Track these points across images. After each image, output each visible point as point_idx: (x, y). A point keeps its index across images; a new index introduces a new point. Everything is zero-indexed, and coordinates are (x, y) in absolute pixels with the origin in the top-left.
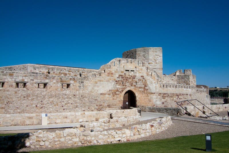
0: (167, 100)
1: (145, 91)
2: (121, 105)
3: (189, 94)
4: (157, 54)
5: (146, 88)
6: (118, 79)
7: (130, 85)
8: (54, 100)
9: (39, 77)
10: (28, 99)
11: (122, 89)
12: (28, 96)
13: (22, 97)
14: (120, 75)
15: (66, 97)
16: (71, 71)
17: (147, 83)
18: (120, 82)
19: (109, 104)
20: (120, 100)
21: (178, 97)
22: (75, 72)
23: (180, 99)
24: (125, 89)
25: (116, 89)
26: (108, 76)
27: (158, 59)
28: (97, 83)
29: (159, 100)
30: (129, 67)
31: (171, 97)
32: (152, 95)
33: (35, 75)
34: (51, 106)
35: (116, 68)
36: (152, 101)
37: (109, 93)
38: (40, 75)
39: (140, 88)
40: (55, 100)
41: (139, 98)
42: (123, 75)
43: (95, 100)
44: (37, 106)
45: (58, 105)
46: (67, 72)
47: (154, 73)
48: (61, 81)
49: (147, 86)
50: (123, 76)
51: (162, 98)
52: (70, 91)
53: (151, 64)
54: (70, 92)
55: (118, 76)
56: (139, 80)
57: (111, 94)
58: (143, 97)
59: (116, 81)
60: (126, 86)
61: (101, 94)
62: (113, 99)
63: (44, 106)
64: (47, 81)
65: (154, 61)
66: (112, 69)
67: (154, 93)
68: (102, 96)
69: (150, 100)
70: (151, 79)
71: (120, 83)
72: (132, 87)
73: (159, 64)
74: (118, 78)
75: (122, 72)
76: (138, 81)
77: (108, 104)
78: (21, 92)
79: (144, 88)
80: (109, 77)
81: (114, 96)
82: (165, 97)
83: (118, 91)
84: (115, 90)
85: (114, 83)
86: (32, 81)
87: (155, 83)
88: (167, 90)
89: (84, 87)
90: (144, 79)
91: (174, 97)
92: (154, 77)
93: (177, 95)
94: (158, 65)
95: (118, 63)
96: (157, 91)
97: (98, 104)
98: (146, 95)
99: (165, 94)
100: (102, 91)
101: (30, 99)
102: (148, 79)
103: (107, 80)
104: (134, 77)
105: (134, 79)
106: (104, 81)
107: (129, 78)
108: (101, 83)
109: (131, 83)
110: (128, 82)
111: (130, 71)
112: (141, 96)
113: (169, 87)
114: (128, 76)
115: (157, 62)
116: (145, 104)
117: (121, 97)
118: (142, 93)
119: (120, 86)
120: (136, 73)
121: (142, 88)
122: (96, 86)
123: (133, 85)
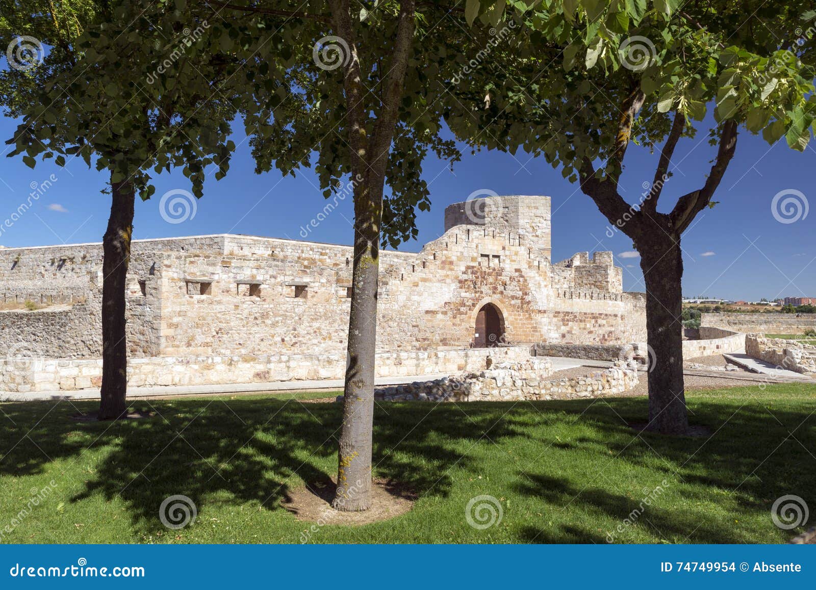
0: (572, 328)
1: (525, 306)
2: (471, 338)
3: (619, 316)
4: (538, 212)
5: (528, 298)
6: (465, 277)
7: (490, 292)
8: (323, 327)
10: (264, 322)
11: (473, 300)
12: (264, 316)
13: (251, 318)
14: (468, 268)
16: (326, 254)
17: (529, 287)
18: (469, 283)
19: (445, 336)
20: (468, 326)
21: (597, 322)
22: (336, 255)
23: (600, 325)
24: (480, 301)
25: (458, 300)
26: (443, 268)
27: (540, 225)
28: (417, 286)
29: (555, 328)
30: (490, 247)
31: (581, 321)
32: (539, 317)
34: (315, 341)
35: (460, 249)
36: (540, 331)
37: (444, 310)
38: (290, 264)
39: (513, 297)
40: (323, 325)
41: (512, 323)
42: (475, 267)
43: (413, 326)
44: (283, 340)
45: (330, 338)
46: (317, 257)
47: (545, 263)
48: (338, 281)
49: (528, 294)
50: (475, 269)
51: (561, 323)
55: (463, 269)
56: (510, 278)
57: (450, 314)
58: (521, 320)
59: (460, 282)
60: (482, 292)
61: (427, 312)
62: (454, 324)
63: (300, 341)
64: (306, 279)
65: (531, 229)
66: (450, 252)
67: (545, 312)
68: (429, 317)
69: (536, 327)
70: (538, 278)
71: (469, 287)
72: (495, 296)
73: (543, 239)
74: (464, 273)
75: (473, 259)
76: (508, 283)
77: (442, 337)
78: (249, 305)
79: (522, 298)
80: (444, 272)
81: (454, 317)
82: (568, 320)
83: (464, 304)
84: (457, 302)
85: (456, 285)
86: (273, 280)
87: (546, 286)
88: (573, 305)
89: (388, 295)
90: (522, 276)
91: (588, 321)
92: (545, 272)
93: (594, 318)
95: (463, 237)
96: (551, 305)
97: (420, 336)
98: (527, 316)
99: (568, 313)
100: (430, 305)
101: (268, 322)
102: (530, 277)
103: (440, 279)
104: (499, 272)
105: (499, 277)
106: (434, 279)
107: (489, 274)
108: (427, 284)
109: (494, 285)
110: (486, 284)
111: (491, 257)
112: (515, 319)
113: (577, 297)
114: (487, 268)
115: (537, 233)
116: (523, 338)
117: (471, 320)
118: (519, 311)
119: (468, 293)
120: (504, 261)
121: (516, 298)
122: (416, 293)
123: (497, 290)
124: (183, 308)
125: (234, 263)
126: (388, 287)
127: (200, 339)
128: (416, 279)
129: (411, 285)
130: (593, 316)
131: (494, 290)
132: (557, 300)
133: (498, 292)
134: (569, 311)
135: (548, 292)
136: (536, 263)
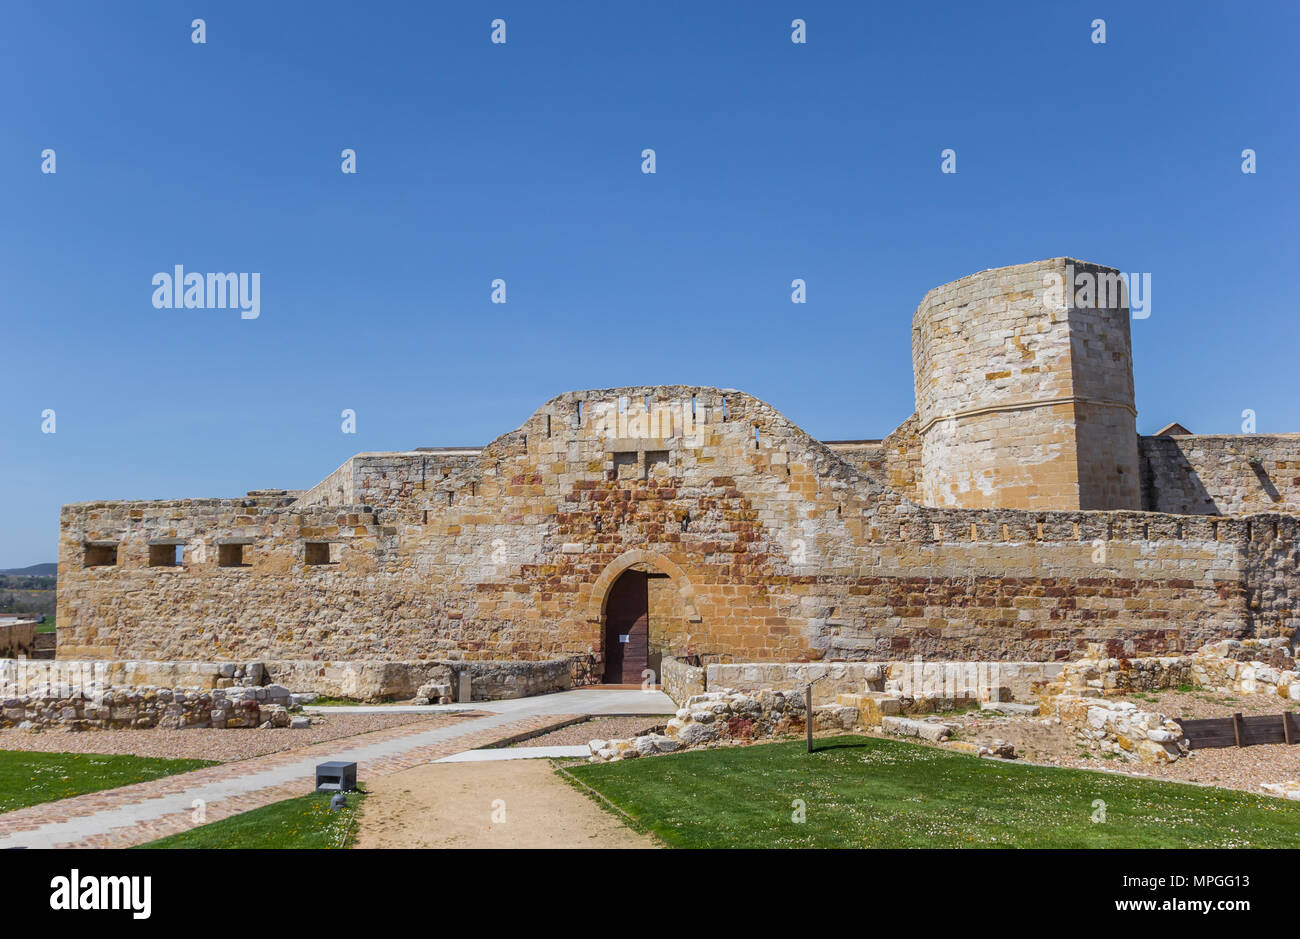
0: (940, 622)
1: (744, 568)
2: (590, 648)
5: (753, 548)
6: (572, 507)
7: (644, 538)
8: (278, 616)
9: (224, 518)
10: (188, 607)
11: (595, 558)
12: (189, 597)
13: (170, 602)
14: (580, 486)
15: (322, 600)
17: (758, 520)
18: (586, 521)
19: (524, 640)
20: (581, 618)
21: (1072, 605)
23: (1088, 615)
24: (614, 561)
25: (558, 560)
26: (517, 492)
27: (1040, 338)
28: (458, 534)
29: (860, 623)
31: (985, 603)
32: (790, 596)
33: (211, 509)
34: (264, 641)
35: (559, 447)
36: (796, 632)
37: (522, 582)
38: (226, 508)
40: (280, 613)
41: (705, 610)
42: (599, 483)
43: (451, 618)
44: (216, 638)
45: (290, 637)
47: (809, 456)
48: (303, 532)
49: (759, 538)
50: (598, 488)
51: (890, 609)
52: (340, 576)
53: (998, 382)
54: (338, 580)
55: (568, 490)
56: (701, 502)
57: (536, 590)
58: (732, 601)
59: (562, 520)
60: (619, 540)
61: (482, 587)
62: (543, 614)
63: (243, 641)
64: (250, 533)
65: (1018, 354)
66: (533, 457)
67: (813, 580)
68: (485, 599)
69: (783, 621)
70: (784, 493)
71: (584, 531)
72: (656, 546)
73: (1052, 375)
74: (570, 499)
75: (594, 466)
76: (693, 513)
77: (518, 641)
79: (738, 550)
80: (522, 500)
81: (546, 598)
83: (568, 569)
84: (554, 564)
85: (550, 528)
86: (199, 537)
87: (814, 515)
89: (396, 555)
90: (735, 495)
91: (1021, 604)
93: (1056, 592)
94: (1042, 386)
95: (567, 419)
96: (842, 563)
97: (468, 637)
98: (754, 593)
99: (920, 583)
100: (487, 574)
101: (194, 607)
102: (763, 496)
103: (510, 515)
104: (670, 489)
105: (668, 503)
106: (497, 518)
107: (640, 499)
108: (480, 529)
109: (652, 522)
110: (630, 522)
111: (641, 457)
112: (714, 599)
113: (960, 535)
114: (636, 483)
115: (1034, 363)
116: (742, 648)
117: (590, 604)
118: (726, 582)
119: (580, 544)
120: (679, 461)
121: (720, 549)
122: (457, 548)
123: (663, 532)
124: (84, 586)
125: (148, 513)
126: (396, 539)
127: (104, 633)
128: (455, 520)
129: (445, 532)
130: (1050, 587)
131: (654, 534)
132: (865, 549)
133: (664, 536)
134: (923, 575)
135: (823, 531)
136: (779, 459)
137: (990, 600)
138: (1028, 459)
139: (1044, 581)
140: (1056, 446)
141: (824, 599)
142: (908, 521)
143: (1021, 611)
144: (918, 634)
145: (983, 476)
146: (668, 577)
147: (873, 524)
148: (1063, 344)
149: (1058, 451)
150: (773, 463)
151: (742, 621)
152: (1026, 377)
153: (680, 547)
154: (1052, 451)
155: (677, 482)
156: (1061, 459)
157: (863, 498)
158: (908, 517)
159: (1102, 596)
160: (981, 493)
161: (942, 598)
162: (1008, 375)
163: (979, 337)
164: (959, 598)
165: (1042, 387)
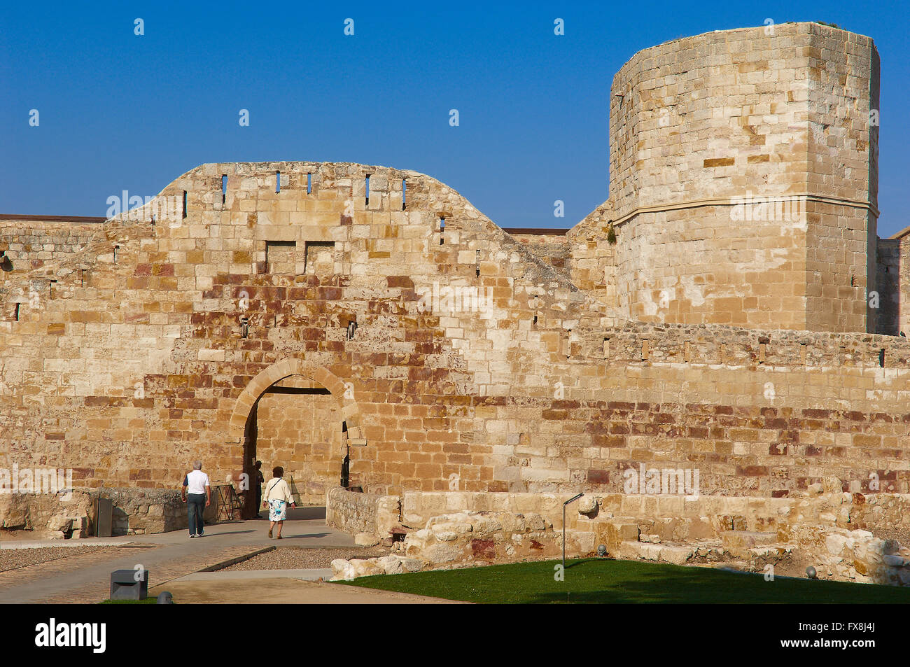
1: (424, 385)
5: (432, 361)
6: (211, 305)
7: (301, 345)
11: (239, 367)
14: (222, 280)
17: (441, 328)
18: (227, 322)
19: (145, 466)
20: (219, 438)
21: (794, 438)
23: (811, 451)
24: (261, 372)
26: (140, 285)
27: (773, 119)
28: (62, 333)
29: (553, 452)
30: (296, 219)
31: (696, 433)
32: (476, 418)
35: (197, 231)
36: (479, 460)
37: (144, 394)
41: (373, 433)
42: (247, 277)
43: (48, 437)
47: (502, 256)
49: (439, 350)
50: (248, 283)
51: (588, 437)
53: (720, 170)
55: (206, 283)
56: (372, 304)
57: (162, 404)
58: (406, 423)
59: (197, 319)
60: (268, 347)
61: (90, 401)
62: (171, 434)
65: (745, 138)
66: (163, 242)
67: (501, 401)
68: (95, 412)
69: (463, 448)
71: (225, 334)
72: (316, 355)
73: (783, 165)
74: (207, 295)
75: (241, 257)
76: (362, 317)
77: (137, 467)
79: (414, 362)
80: (147, 294)
81: (175, 413)
82: (619, 429)
83: (206, 380)
84: (188, 373)
85: (182, 330)
87: (505, 324)
88: (647, 382)
90: (414, 298)
91: (735, 435)
92: (504, 283)
93: (777, 424)
94: (773, 176)
95: (208, 197)
96: (533, 381)
98: (431, 414)
103: (131, 312)
104: (334, 288)
105: (332, 304)
106: (114, 315)
107: (298, 295)
108: (92, 327)
109: (312, 326)
110: (284, 325)
111: (300, 247)
112: (384, 421)
113: (672, 355)
114: (291, 279)
115: (764, 150)
116: (414, 478)
117: (231, 423)
118: (399, 400)
119: (220, 351)
120: (347, 256)
121: (393, 362)
122: (59, 351)
123: (324, 339)
128: (58, 317)
129: (44, 332)
130: (772, 418)
131: (313, 339)
132: (562, 366)
133: (324, 344)
134: (628, 400)
135: (515, 343)
136: (466, 257)
137: (701, 430)
138: (750, 265)
139: (764, 411)
140: (784, 251)
141: (512, 423)
142: (613, 336)
143: (736, 444)
144: (618, 467)
145: (692, 283)
146: (328, 393)
147: (574, 338)
148: (800, 129)
149: (784, 257)
150: (460, 262)
151: (416, 447)
152: (753, 166)
153: (345, 358)
154: (777, 256)
155: (343, 281)
156: (786, 267)
157: (563, 308)
158: (613, 332)
159: (828, 429)
160: (688, 303)
161: (647, 426)
162: (731, 162)
163: (698, 115)
164: (667, 427)
165: (770, 180)
